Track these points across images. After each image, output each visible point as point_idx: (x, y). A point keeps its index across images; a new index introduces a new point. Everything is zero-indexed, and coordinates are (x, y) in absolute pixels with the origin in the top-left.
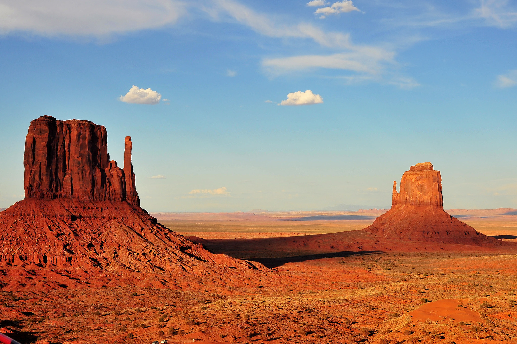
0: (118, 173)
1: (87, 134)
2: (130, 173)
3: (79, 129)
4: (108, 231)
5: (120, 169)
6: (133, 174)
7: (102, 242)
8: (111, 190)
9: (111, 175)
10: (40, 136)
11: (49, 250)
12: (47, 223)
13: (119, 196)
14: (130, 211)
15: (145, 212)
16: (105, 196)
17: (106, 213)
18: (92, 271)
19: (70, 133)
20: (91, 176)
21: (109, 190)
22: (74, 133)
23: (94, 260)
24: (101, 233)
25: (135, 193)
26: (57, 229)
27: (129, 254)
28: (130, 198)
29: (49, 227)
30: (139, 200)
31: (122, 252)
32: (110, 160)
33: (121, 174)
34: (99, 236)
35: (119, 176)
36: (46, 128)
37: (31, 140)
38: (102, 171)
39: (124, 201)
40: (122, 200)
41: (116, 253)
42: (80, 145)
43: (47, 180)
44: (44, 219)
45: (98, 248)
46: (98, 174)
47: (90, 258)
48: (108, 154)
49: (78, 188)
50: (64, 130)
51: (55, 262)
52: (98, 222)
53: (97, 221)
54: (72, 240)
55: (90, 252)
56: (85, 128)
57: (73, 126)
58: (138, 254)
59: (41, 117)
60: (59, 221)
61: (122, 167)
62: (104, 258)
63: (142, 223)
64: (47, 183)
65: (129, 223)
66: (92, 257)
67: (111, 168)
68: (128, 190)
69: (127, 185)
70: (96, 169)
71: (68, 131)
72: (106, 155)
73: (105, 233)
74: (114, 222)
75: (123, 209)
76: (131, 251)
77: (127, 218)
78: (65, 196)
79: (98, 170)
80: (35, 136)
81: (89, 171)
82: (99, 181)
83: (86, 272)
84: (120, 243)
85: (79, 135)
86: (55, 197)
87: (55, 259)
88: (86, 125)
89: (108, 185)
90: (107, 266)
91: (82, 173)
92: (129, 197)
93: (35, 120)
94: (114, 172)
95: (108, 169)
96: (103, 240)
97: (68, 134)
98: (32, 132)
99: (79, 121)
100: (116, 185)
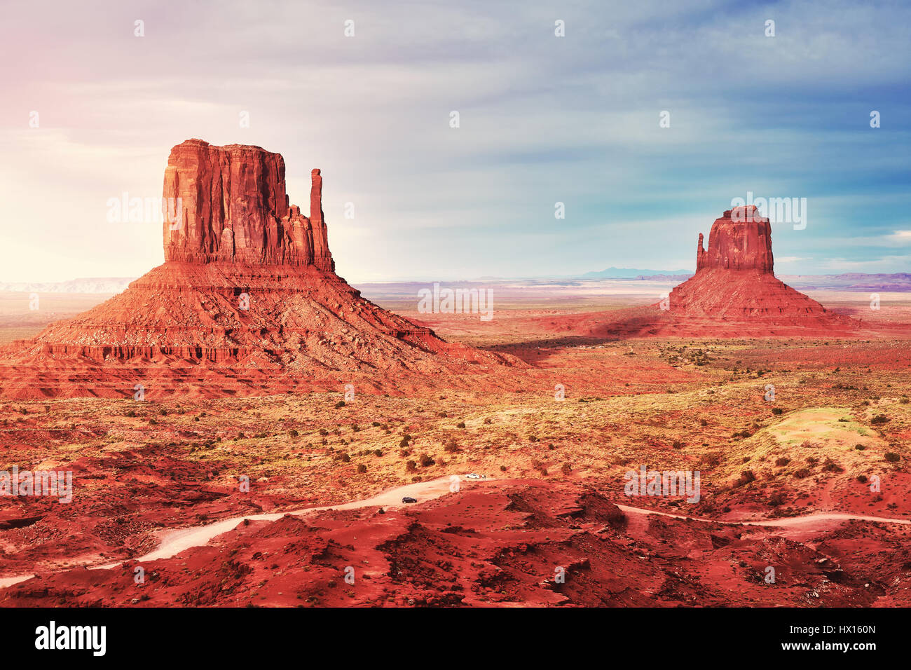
0: (302, 224)
1: (256, 167)
2: (320, 224)
3: (244, 159)
4: (289, 309)
5: (305, 217)
6: (323, 224)
7: (282, 326)
8: (292, 248)
9: (292, 227)
10: (186, 170)
11: (205, 339)
12: (199, 300)
13: (304, 258)
14: (320, 280)
15: (343, 281)
16: (283, 258)
17: (287, 283)
18: (269, 370)
19: (230, 165)
20: (262, 228)
21: (290, 250)
22: (237, 166)
23: (270, 352)
24: (280, 313)
25: (327, 254)
26: (213, 307)
27: (322, 344)
28: (321, 261)
29: (202, 304)
30: (333, 263)
31: (312, 342)
32: (290, 205)
33: (306, 226)
34: (276, 317)
35: (304, 228)
36: (195, 158)
37: (173, 176)
38: (278, 221)
39: (311, 266)
40: (309, 264)
41: (302, 342)
42: (245, 183)
43: (196, 234)
44: (195, 293)
45: (275, 335)
46: (273, 226)
47: (265, 350)
48: (287, 196)
49: (243, 246)
50: (221, 160)
51: (213, 357)
52: (275, 298)
53: (273, 296)
54: (237, 324)
55: (265, 342)
56: (252, 157)
57: (234, 154)
58: (335, 344)
59: (187, 141)
60: (216, 296)
61: (308, 215)
62: (286, 350)
63: (339, 298)
64: (196, 239)
65: (320, 297)
66: (268, 348)
67: (291, 217)
68: (317, 248)
69: (316, 242)
70: (269, 218)
71: (227, 161)
72: (284, 197)
73: (286, 314)
74: (298, 296)
75: (311, 276)
76: (325, 340)
77: (318, 291)
78: (224, 259)
79: (272, 219)
80: (180, 170)
81: (259, 221)
82: (273, 234)
83: (261, 371)
84: (308, 327)
85: (244, 167)
86: (209, 260)
87: (213, 352)
88: (254, 152)
89: (287, 241)
90: (290, 361)
91: (249, 224)
92: (319, 260)
93: (178, 146)
94: (297, 223)
95: (286, 218)
96: (283, 323)
97: (227, 166)
98: (173, 164)
99: (242, 146)
100: (299, 243)
